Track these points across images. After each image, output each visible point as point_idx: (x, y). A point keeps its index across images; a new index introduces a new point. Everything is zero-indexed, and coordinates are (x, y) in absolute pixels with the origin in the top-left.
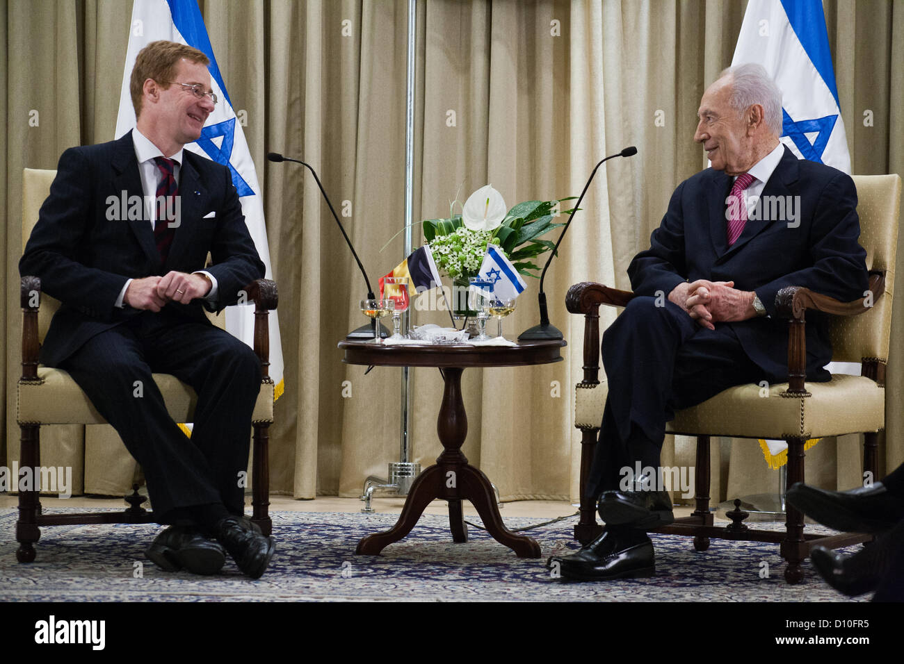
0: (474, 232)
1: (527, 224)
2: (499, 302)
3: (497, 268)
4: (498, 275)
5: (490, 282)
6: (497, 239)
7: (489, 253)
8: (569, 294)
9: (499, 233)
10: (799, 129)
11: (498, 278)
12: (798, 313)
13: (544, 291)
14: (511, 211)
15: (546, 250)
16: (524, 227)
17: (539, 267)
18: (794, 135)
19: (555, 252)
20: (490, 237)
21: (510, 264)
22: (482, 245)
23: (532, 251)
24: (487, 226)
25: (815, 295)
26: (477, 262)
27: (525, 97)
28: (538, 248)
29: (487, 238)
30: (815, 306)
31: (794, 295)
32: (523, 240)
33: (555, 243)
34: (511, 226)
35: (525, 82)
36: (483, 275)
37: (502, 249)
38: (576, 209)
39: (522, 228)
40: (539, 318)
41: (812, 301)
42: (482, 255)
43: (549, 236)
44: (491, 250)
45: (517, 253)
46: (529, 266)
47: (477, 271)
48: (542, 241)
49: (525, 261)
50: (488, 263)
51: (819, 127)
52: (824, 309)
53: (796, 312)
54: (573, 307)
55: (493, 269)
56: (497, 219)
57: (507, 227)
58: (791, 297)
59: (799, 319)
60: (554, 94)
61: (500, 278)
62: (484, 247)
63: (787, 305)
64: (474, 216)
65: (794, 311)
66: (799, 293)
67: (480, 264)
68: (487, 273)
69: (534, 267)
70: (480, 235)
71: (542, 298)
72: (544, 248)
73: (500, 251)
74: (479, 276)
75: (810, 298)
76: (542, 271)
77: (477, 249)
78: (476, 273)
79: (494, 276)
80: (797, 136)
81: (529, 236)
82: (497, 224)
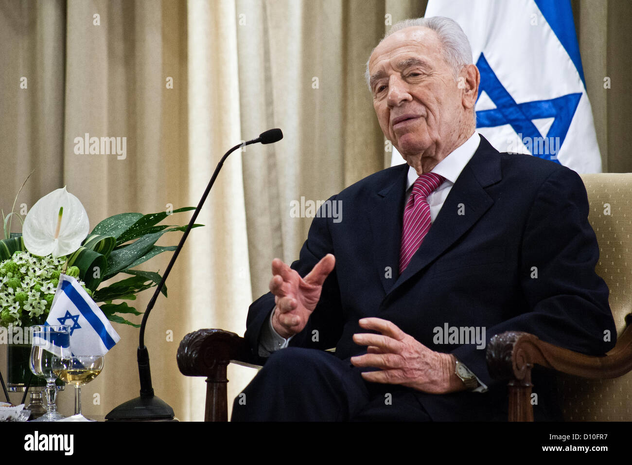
0: (39, 259)
1: (121, 247)
2: (77, 362)
3: (75, 311)
4: (76, 322)
5: (63, 331)
6: (75, 268)
7: (63, 289)
8: (182, 346)
9: (77, 259)
10: (523, 114)
11: (77, 326)
12: (522, 370)
13: (146, 344)
14: (97, 228)
15: (149, 286)
16: (117, 252)
17: (137, 310)
18: (517, 123)
19: (162, 288)
20: (64, 266)
21: (95, 308)
22: (53, 277)
23: (127, 288)
24: (61, 249)
25: (545, 345)
26: (44, 302)
27: (120, 70)
28: (139, 281)
29: (59, 268)
30: (547, 362)
31: (514, 344)
32: (115, 269)
33: (162, 275)
34: (97, 249)
35: (120, 47)
36: (52, 321)
37: (83, 283)
38: (192, 225)
39: (112, 253)
40: (138, 387)
41: (542, 355)
42: (52, 292)
43: (154, 264)
44: (66, 285)
45: (104, 290)
46: (124, 309)
47: (45, 316)
48: (143, 273)
49: (117, 302)
50: (62, 304)
51: (554, 111)
52: (560, 368)
53: (519, 369)
54: (188, 367)
55: (68, 313)
56: (75, 239)
57: (91, 250)
58: (510, 347)
59: (524, 380)
60: (164, 64)
61: (79, 327)
62: (55, 280)
63: (504, 358)
64: (39, 234)
65: (514, 367)
66: (521, 341)
67: (49, 306)
68: (59, 319)
69: (131, 310)
70: (49, 263)
71: (143, 356)
72: (146, 283)
73: (79, 287)
74: (47, 324)
75: (539, 350)
76: (142, 316)
77: (44, 283)
78: (42, 319)
79: (69, 322)
80: (521, 124)
81: (123, 264)
82: (75, 246)
